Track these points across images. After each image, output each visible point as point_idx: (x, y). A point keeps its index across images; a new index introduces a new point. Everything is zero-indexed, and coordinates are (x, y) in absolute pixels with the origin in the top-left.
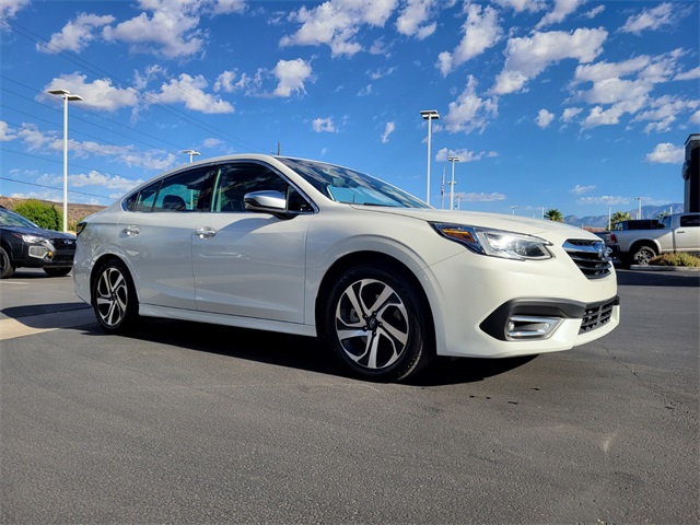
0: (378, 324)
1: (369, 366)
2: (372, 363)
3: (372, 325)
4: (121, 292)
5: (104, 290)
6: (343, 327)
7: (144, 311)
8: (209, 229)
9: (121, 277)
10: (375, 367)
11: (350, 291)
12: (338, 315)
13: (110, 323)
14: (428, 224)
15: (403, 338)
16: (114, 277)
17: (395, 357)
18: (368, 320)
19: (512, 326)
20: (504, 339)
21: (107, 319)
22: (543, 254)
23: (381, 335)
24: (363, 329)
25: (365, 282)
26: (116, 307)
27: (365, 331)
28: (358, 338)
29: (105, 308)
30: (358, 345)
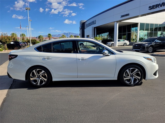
2: (132, 83)
7: (54, 80)
8: (83, 58)
11: (128, 70)
12: (124, 75)
13: (39, 84)
15: (139, 78)
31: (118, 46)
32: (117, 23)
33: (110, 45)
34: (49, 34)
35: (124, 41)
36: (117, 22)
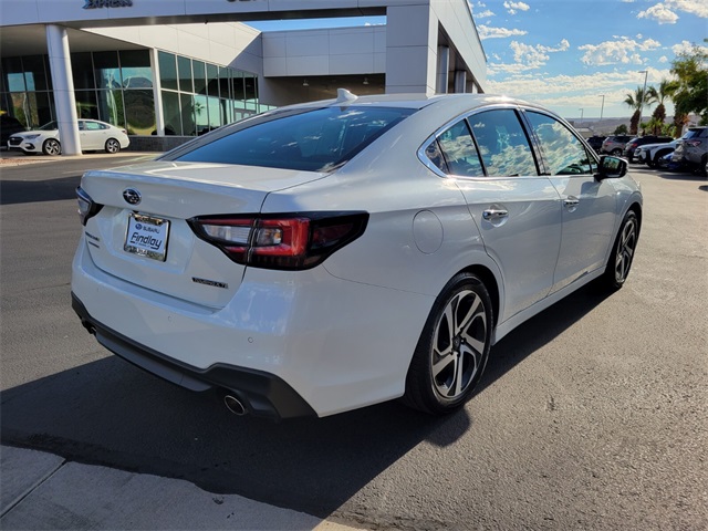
9: (477, 301)
31: (85, 152)
32: (62, 36)
33: (39, 149)
35: (105, 127)
36: (62, 26)
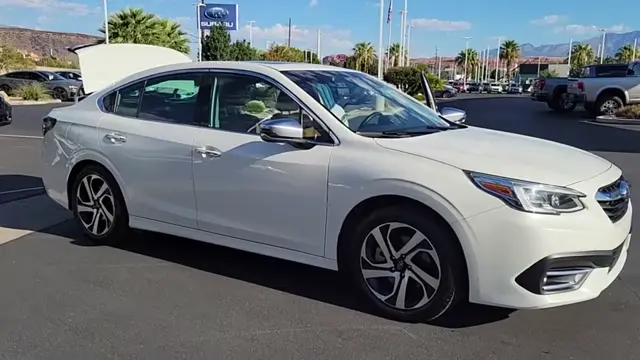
0: (406, 267)
1: (397, 306)
2: (400, 303)
3: (400, 266)
4: (107, 201)
5: (85, 197)
6: (368, 267)
7: (133, 223)
8: (212, 149)
9: (105, 186)
10: (403, 307)
11: (376, 232)
12: (363, 254)
13: (95, 231)
14: (463, 173)
15: (434, 283)
16: (96, 185)
17: (425, 300)
18: (395, 262)
19: (545, 280)
20: (540, 293)
21: (91, 228)
22: (576, 206)
23: (410, 278)
24: (390, 270)
25: (394, 225)
26: (101, 216)
27: (393, 272)
28: (386, 278)
29: (88, 216)
30: (385, 285)
34: (508, 45)
